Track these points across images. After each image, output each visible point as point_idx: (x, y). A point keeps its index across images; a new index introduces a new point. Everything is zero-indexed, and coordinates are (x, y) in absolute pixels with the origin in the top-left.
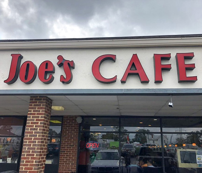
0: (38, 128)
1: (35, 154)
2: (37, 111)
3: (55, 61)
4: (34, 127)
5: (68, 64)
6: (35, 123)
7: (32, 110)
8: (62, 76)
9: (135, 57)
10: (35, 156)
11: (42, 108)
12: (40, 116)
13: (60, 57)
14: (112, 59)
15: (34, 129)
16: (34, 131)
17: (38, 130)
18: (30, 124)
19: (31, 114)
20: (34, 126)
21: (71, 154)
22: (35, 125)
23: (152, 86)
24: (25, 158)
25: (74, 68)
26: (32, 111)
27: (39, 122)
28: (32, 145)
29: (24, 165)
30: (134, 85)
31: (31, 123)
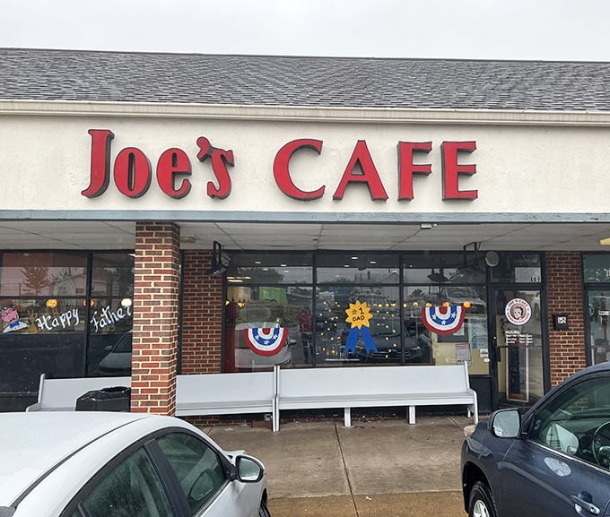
0: (162, 288)
1: (161, 339)
2: (154, 253)
3: (192, 152)
4: (153, 287)
5: (222, 156)
6: (152, 278)
7: (144, 251)
8: (210, 185)
9: (361, 146)
10: (160, 342)
11: (164, 247)
12: (163, 263)
13: (202, 142)
14: (314, 147)
15: (153, 290)
16: (152, 294)
17: (161, 291)
18: (143, 281)
19: (142, 259)
20: (152, 284)
21: (208, 332)
22: (153, 282)
23: (392, 207)
24: (141, 347)
25: (233, 165)
26: (144, 253)
27: (163, 276)
28: (151, 322)
29: (140, 359)
30: (358, 204)
31: (145, 278)
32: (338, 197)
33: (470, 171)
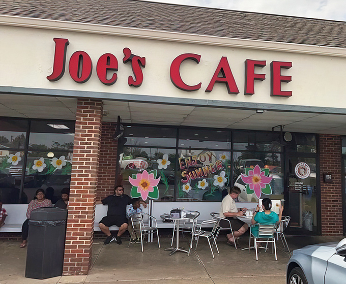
0: (92, 142)
1: (90, 175)
2: (89, 119)
3: (120, 56)
4: (86, 141)
5: (139, 61)
6: (87, 135)
7: (82, 118)
8: (130, 77)
9: (224, 60)
10: (90, 177)
11: (95, 116)
12: (94, 126)
13: (127, 51)
14: (195, 59)
15: (86, 143)
16: (86, 146)
17: (92, 144)
18: (80, 137)
19: (80, 123)
20: (86, 139)
22: (87, 138)
23: (241, 98)
24: (76, 179)
25: (144, 67)
26: (82, 119)
27: (93, 134)
28: (84, 164)
29: (76, 188)
30: (220, 95)
31: (82, 135)
32: (208, 90)
33: (288, 79)
